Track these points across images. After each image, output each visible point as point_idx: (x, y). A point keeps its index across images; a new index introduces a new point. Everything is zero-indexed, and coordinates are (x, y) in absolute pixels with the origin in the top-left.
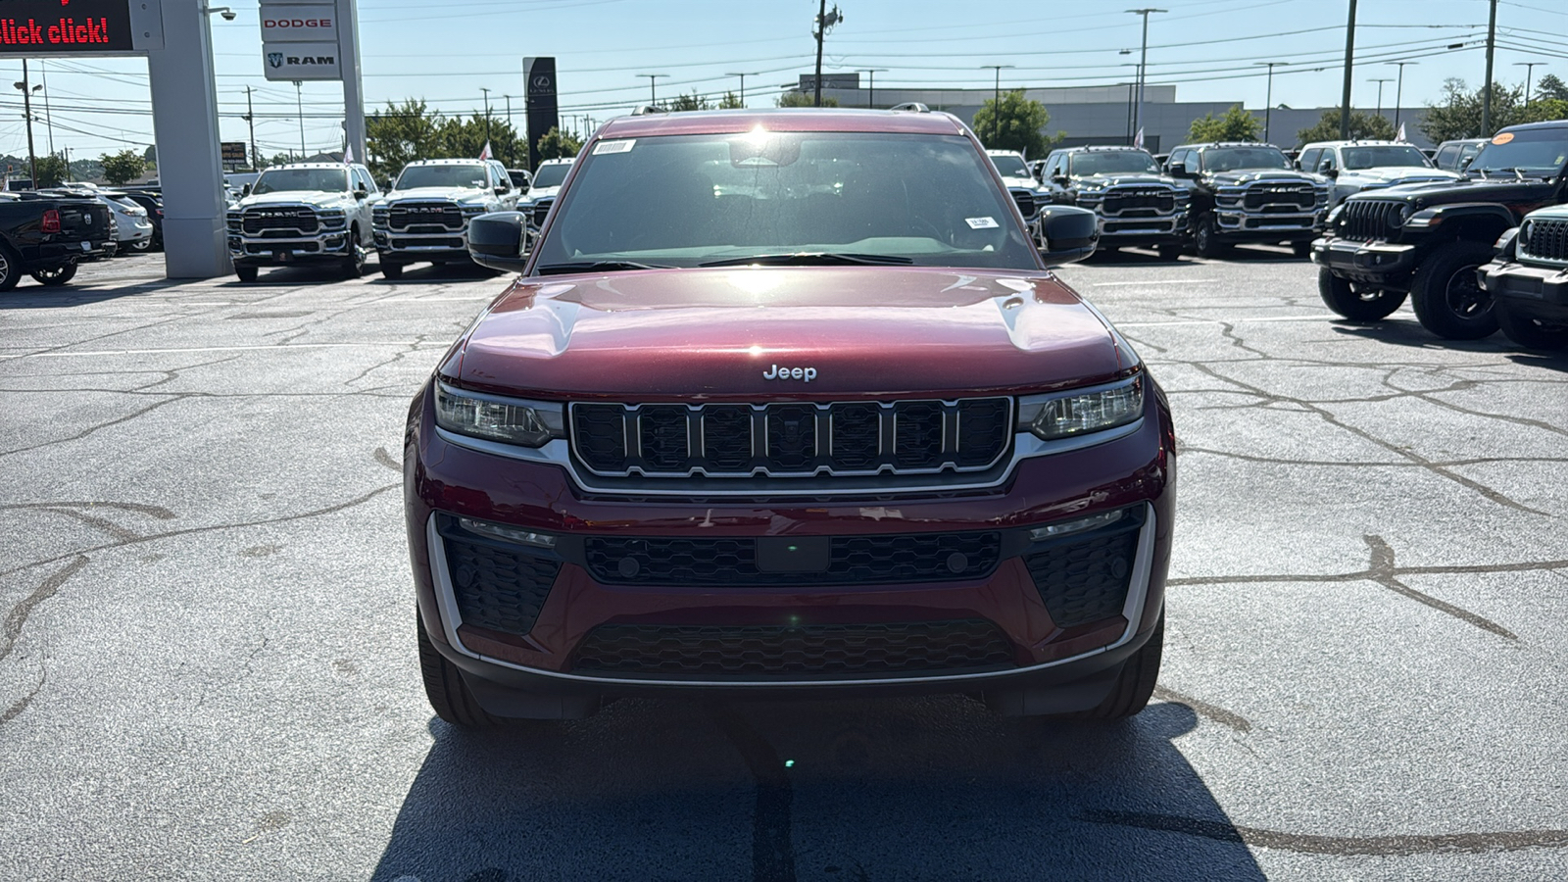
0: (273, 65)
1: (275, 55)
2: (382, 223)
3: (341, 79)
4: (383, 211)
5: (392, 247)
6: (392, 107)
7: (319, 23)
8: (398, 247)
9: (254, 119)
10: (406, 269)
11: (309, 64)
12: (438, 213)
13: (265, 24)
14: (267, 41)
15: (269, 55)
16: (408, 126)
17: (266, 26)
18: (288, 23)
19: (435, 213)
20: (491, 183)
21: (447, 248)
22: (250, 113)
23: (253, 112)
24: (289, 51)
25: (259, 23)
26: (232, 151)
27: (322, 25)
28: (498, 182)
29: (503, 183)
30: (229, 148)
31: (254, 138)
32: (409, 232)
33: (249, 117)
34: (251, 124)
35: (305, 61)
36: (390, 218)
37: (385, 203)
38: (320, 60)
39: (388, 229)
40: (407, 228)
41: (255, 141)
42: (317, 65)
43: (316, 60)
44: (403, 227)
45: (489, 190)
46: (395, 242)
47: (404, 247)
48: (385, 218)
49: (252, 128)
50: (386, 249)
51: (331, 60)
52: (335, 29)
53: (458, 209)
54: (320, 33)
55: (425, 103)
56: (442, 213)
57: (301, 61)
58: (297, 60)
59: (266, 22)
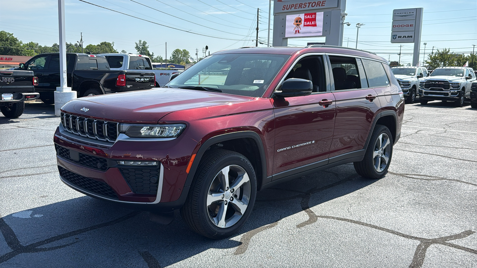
0: (394, 38)
1: (395, 35)
2: (422, 86)
3: (414, 42)
4: (423, 83)
5: (424, 94)
6: (438, 51)
7: (409, 25)
8: (426, 95)
9: (401, 55)
10: (429, 102)
11: (404, 38)
12: (441, 84)
13: (393, 26)
14: (393, 31)
15: (393, 35)
16: (442, 57)
17: (393, 27)
18: (400, 26)
19: (440, 84)
20: (465, 75)
21: (443, 96)
22: (400, 53)
23: (401, 52)
24: (399, 34)
25: (391, 26)
26: (394, 64)
27: (410, 26)
28: (468, 75)
29: (470, 75)
30: (393, 63)
31: (400, 60)
32: (430, 90)
33: (400, 54)
34: (400, 56)
35: (403, 37)
36: (425, 85)
37: (424, 80)
38: (408, 37)
39: (423, 88)
40: (429, 89)
41: (400, 61)
42: (407, 38)
43: (407, 37)
44: (429, 88)
45: (464, 77)
46: (425, 93)
47: (428, 95)
48: (423, 85)
49: (400, 57)
50: (422, 95)
51: (411, 37)
52: (414, 27)
53: (449, 83)
54: (410, 28)
55: (450, 50)
56: (443, 84)
57: (402, 37)
58: (401, 37)
59: (394, 26)
